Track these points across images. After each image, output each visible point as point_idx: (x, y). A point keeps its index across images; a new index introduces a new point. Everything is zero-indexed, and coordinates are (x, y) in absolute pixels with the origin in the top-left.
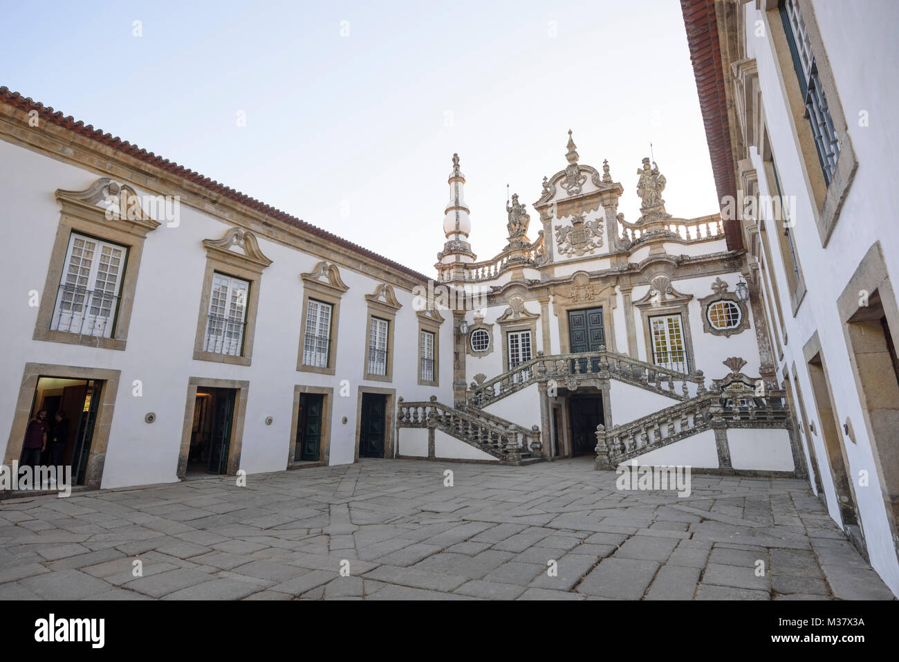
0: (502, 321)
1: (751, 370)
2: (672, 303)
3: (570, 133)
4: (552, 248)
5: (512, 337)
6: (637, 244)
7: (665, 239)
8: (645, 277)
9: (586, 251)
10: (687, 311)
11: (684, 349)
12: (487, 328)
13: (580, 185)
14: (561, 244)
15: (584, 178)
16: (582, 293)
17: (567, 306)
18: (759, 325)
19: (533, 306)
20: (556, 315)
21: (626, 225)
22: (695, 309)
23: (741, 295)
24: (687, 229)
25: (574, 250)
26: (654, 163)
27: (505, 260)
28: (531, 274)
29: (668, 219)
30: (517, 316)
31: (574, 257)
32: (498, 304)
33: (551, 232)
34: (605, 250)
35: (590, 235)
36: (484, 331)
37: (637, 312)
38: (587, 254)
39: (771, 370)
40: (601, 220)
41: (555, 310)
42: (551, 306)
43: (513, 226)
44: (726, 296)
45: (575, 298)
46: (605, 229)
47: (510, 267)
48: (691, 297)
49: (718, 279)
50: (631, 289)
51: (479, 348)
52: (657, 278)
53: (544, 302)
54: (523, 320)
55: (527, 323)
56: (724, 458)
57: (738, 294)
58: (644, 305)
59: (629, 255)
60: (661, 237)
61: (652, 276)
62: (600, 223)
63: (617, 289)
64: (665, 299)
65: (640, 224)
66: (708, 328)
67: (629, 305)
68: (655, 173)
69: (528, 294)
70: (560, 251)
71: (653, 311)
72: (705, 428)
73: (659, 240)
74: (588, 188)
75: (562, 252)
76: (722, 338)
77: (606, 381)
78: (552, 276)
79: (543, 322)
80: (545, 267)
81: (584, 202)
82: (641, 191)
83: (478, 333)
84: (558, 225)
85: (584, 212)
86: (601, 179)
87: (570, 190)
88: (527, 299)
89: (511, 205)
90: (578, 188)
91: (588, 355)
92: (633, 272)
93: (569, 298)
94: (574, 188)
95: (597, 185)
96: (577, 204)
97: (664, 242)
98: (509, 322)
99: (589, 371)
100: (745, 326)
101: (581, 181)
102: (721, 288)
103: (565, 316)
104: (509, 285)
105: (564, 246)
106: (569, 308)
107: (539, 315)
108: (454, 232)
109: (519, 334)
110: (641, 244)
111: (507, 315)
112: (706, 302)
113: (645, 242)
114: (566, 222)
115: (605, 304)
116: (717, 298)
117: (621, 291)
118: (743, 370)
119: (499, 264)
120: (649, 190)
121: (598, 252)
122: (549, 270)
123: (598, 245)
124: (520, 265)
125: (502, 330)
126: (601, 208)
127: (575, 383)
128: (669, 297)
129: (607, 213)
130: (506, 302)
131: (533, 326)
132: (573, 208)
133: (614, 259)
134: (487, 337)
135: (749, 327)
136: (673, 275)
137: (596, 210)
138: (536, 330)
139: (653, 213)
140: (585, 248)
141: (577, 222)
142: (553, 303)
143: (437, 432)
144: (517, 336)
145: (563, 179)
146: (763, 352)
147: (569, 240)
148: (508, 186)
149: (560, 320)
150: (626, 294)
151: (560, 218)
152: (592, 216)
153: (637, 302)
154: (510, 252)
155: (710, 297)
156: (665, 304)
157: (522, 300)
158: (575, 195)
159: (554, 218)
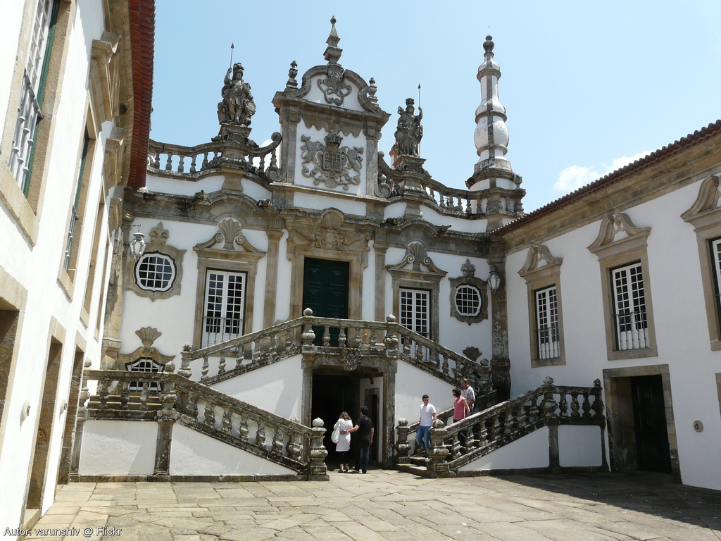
0: (201, 249)
2: (426, 277)
3: (334, 22)
4: (294, 163)
5: (213, 277)
6: (396, 196)
7: (421, 200)
8: (402, 238)
9: (338, 184)
10: (437, 289)
12: (173, 255)
13: (343, 96)
14: (308, 162)
15: (349, 89)
16: (330, 238)
17: (306, 251)
18: (496, 316)
19: (257, 238)
20: (290, 260)
21: (385, 170)
22: (445, 292)
24: (442, 197)
25: (324, 177)
27: (211, 156)
28: (252, 190)
30: (230, 246)
31: (321, 186)
33: (294, 141)
34: (361, 191)
35: (346, 166)
36: (164, 257)
37: (389, 279)
38: (339, 189)
40: (361, 151)
41: (289, 252)
42: (283, 245)
43: (231, 109)
44: (473, 281)
45: (320, 243)
46: (364, 163)
47: (220, 170)
48: (444, 274)
49: (468, 261)
50: (386, 249)
51: (150, 284)
52: (415, 242)
53: (274, 238)
54: (238, 255)
55: (243, 262)
58: (396, 272)
59: (385, 206)
61: (409, 240)
62: (359, 155)
63: (371, 245)
64: (419, 270)
65: (399, 173)
66: (453, 314)
67: (383, 268)
68: (416, 120)
69: (251, 219)
70: (305, 171)
71: (405, 281)
73: (417, 199)
74: (351, 103)
75: (308, 174)
76: (465, 325)
78: (290, 203)
79: (268, 265)
81: (343, 119)
83: (153, 260)
84: (307, 135)
85: (341, 133)
86: (367, 98)
87: (328, 96)
88: (247, 225)
90: (339, 98)
92: (392, 229)
94: (334, 96)
95: (363, 106)
96: (333, 117)
97: (422, 203)
98: (215, 254)
100: (484, 316)
101: (344, 91)
102: (469, 270)
103: (301, 264)
104: (220, 196)
105: (311, 167)
106: (309, 255)
107: (264, 252)
109: (227, 275)
110: (400, 197)
111: (214, 243)
112: (455, 283)
113: (406, 197)
114: (318, 135)
115: (354, 260)
116: (464, 281)
117: (375, 249)
118: (479, 361)
119: (200, 158)
123: (354, 181)
124: (241, 172)
125: (199, 264)
126: (362, 136)
128: (423, 269)
129: (368, 145)
130: (212, 221)
131: (251, 267)
132: (328, 120)
134: (169, 269)
135: (487, 318)
136: (430, 244)
137: (356, 135)
138: (255, 273)
140: (338, 180)
141: (333, 142)
142: (287, 241)
144: (221, 278)
145: (324, 77)
146: (498, 345)
147: (318, 161)
148: (232, 47)
149: (294, 268)
150: (379, 254)
151: (309, 126)
152: (351, 141)
153: (393, 266)
154: (225, 147)
155: (459, 279)
156: (418, 276)
157: (240, 225)
158: (333, 104)
159: (302, 123)
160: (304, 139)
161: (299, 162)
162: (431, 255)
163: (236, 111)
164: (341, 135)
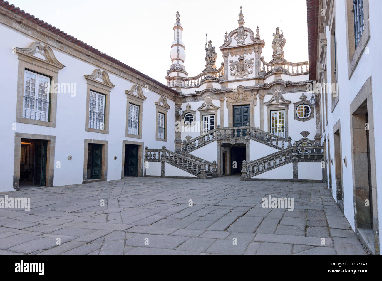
0: (201, 110)
1: (311, 137)
2: (282, 104)
3: (241, 7)
4: (227, 72)
5: (205, 118)
6: (269, 73)
7: (282, 72)
8: (271, 91)
9: (244, 76)
10: (288, 109)
11: (284, 127)
12: (193, 113)
13: (244, 39)
14: (232, 70)
15: (246, 35)
16: (241, 97)
17: (233, 103)
18: (317, 117)
19: (216, 102)
20: (227, 108)
21: (265, 64)
22: (291, 108)
23: (312, 102)
24: (293, 68)
25: (239, 75)
26: (281, 31)
27: (203, 77)
28: (216, 86)
29: (284, 62)
30: (208, 107)
31: (238, 78)
32: (198, 101)
33: (227, 64)
34: (253, 76)
35: (247, 67)
36: (191, 114)
37: (265, 108)
38: (245, 77)
39: (319, 137)
41: (227, 105)
42: (225, 103)
43: (208, 58)
44: (305, 103)
45: (237, 100)
46: (254, 64)
47: (206, 81)
48: (290, 102)
49: (303, 94)
50: (264, 97)
52: (276, 91)
53: (222, 101)
54: (211, 109)
55: (213, 111)
56: (295, 175)
57: (311, 101)
58: (269, 105)
59: (264, 79)
60: (280, 71)
61: (274, 90)
62: (252, 61)
63: (257, 96)
64: (279, 102)
65: (271, 64)
66: (296, 117)
67: (262, 104)
68: (281, 36)
69: (214, 96)
70: (231, 74)
71: (272, 108)
72: (289, 162)
73: (279, 72)
74: (248, 41)
75: (233, 75)
76: (301, 122)
77: (248, 140)
78: (227, 87)
79: (221, 111)
80: (224, 83)
81: (245, 49)
82: (273, 45)
83: (188, 115)
84: (232, 60)
85: (245, 54)
86: (255, 37)
87: (239, 41)
88: (213, 99)
89: (207, 47)
90: (243, 41)
91: (241, 128)
92: (265, 88)
93: (234, 99)
94: (241, 41)
95: (252, 40)
96: (241, 49)
97: (281, 73)
98: (204, 110)
99: (241, 136)
100: (312, 117)
101: (245, 37)
102: (304, 98)
103: (232, 108)
104: (205, 91)
105: (234, 72)
106: (234, 104)
107: (219, 107)
108: (176, 59)
109: (209, 116)
110: (271, 74)
111: (203, 107)
112: (297, 105)
113: (273, 73)
114: (235, 59)
115: (251, 103)
116: (301, 103)
117: (259, 97)
118: (308, 137)
119: (200, 79)
120: (277, 45)
121: (250, 76)
122: (226, 84)
123: (250, 73)
124: (211, 80)
125: (200, 114)
126: (253, 53)
127: (234, 141)
128: (281, 102)
129: (256, 56)
130: (203, 100)
131: (216, 113)
132: (239, 51)
133: (257, 81)
134: (192, 117)
135: (313, 117)
136: (284, 91)
137: (251, 54)
138: (217, 115)
139: (278, 58)
140: (244, 74)
141: (241, 60)
142: (226, 101)
143: (166, 164)
144: (207, 118)
145: (236, 35)
146: (317, 129)
147: (236, 69)
148: (206, 35)
149: (229, 110)
150: (261, 99)
151: (232, 56)
152: (249, 56)
153: (266, 103)
154: (206, 73)
155: (299, 102)
156: (278, 105)
157: (211, 99)
158: (241, 44)
159: (230, 55)
162: (284, 95)
163: (209, 58)
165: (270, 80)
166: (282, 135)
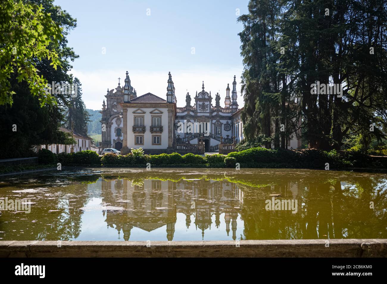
1: (230, 137)
2: (219, 124)
3: (203, 82)
6: (214, 111)
8: (215, 118)
11: (220, 133)
13: (205, 96)
15: (206, 94)
16: (203, 120)
18: (232, 130)
21: (212, 106)
22: (223, 126)
24: (223, 110)
25: (202, 110)
26: (219, 94)
27: (185, 109)
28: (192, 113)
29: (220, 107)
31: (202, 112)
32: (184, 120)
33: (197, 105)
34: (208, 111)
35: (206, 108)
37: (213, 125)
38: (205, 112)
40: (208, 104)
46: (209, 107)
47: (187, 111)
48: (223, 124)
50: (213, 120)
53: (195, 120)
57: (230, 124)
58: (214, 124)
59: (213, 113)
60: (219, 111)
61: (217, 118)
65: (215, 107)
66: (224, 130)
67: (212, 123)
68: (219, 96)
69: (191, 118)
70: (199, 109)
71: (216, 125)
76: (226, 132)
77: (210, 138)
78: (197, 115)
81: (205, 100)
82: (216, 100)
86: (209, 96)
88: (191, 119)
89: (187, 95)
92: (213, 117)
93: (201, 121)
94: (203, 96)
100: (230, 130)
101: (205, 95)
102: (227, 122)
104: (186, 115)
105: (200, 109)
112: (225, 125)
113: (216, 111)
114: (201, 103)
116: (227, 124)
118: (229, 137)
120: (218, 100)
121: (207, 111)
122: (196, 113)
124: (189, 111)
126: (208, 102)
128: (219, 123)
130: (186, 119)
132: (202, 100)
133: (210, 114)
136: (220, 119)
139: (218, 105)
140: (204, 110)
141: (203, 104)
142: (197, 121)
145: (201, 93)
151: (199, 102)
152: (206, 103)
154: (187, 107)
155: (225, 124)
156: (218, 124)
158: (203, 98)
159: (198, 102)
160: (199, 104)
161: (198, 108)
162: (220, 121)
163: (188, 101)
164: (205, 102)
165: (215, 114)
166: (219, 136)
